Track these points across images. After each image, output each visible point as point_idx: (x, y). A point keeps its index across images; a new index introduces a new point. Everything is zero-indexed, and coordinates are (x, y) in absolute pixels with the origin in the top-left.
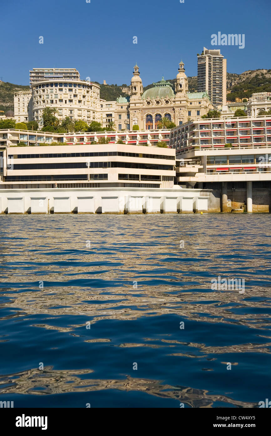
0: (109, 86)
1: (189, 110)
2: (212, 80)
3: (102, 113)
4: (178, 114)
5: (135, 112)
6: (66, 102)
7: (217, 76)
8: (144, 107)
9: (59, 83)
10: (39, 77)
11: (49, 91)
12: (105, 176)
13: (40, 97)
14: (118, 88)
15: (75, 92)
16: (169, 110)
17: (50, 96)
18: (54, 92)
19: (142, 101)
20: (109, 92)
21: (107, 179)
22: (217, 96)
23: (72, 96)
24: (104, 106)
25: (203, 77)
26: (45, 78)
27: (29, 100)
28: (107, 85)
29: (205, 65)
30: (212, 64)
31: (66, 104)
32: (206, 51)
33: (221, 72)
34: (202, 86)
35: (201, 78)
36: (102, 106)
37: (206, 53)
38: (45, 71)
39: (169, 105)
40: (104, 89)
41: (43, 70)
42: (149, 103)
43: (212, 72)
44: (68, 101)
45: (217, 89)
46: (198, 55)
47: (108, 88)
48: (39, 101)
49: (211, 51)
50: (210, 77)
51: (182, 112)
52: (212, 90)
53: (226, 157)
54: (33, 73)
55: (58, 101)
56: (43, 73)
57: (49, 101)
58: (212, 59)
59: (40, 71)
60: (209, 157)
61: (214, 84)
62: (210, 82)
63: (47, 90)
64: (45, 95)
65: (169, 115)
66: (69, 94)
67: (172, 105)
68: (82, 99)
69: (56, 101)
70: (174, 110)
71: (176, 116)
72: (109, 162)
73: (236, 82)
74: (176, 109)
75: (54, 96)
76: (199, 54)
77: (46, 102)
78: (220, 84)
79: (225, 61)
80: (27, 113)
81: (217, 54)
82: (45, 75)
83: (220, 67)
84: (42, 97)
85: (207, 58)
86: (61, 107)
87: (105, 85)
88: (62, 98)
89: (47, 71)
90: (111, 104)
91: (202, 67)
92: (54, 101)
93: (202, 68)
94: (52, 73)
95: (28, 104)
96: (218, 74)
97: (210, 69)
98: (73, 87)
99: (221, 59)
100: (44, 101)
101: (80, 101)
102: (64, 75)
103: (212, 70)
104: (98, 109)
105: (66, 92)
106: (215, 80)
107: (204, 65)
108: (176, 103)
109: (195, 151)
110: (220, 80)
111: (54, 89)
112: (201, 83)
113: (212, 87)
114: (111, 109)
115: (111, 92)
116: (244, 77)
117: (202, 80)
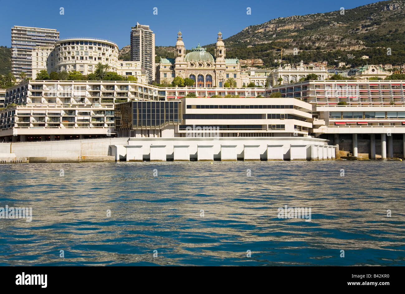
1: (228, 73)
2: (144, 49)
3: (122, 71)
4: (219, 76)
5: (180, 71)
6: (95, 59)
7: (147, 47)
8: (189, 68)
9: (81, 42)
10: (21, 34)
11: (79, 48)
12: (283, 127)
13: (69, 53)
15: (104, 51)
16: (211, 71)
17: (80, 53)
18: (85, 50)
19: (186, 63)
21: (285, 130)
22: (148, 63)
23: (101, 54)
24: (124, 65)
25: (138, 47)
27: (48, 55)
29: (139, 37)
30: (144, 37)
31: (95, 61)
32: (139, 26)
34: (136, 54)
35: (135, 47)
36: (122, 65)
37: (139, 28)
38: (27, 29)
39: (210, 67)
41: (25, 28)
42: (192, 65)
43: (144, 43)
44: (97, 59)
45: (148, 57)
48: (67, 57)
49: (143, 26)
50: (143, 47)
51: (222, 74)
52: (144, 58)
53: (341, 113)
54: (15, 30)
55: (88, 58)
56: (26, 31)
57: (79, 58)
58: (144, 33)
59: (23, 29)
60: (331, 113)
61: (146, 53)
62: (143, 51)
63: (77, 47)
64: (74, 52)
65: (210, 76)
66: (98, 53)
67: (214, 68)
68: (109, 57)
69: (86, 58)
70: (215, 72)
71: (217, 77)
72: (286, 114)
74: (217, 71)
75: (84, 53)
76: (133, 28)
77: (76, 58)
78: (150, 54)
79: (153, 35)
80: (46, 67)
81: (147, 29)
82: (27, 33)
83: (150, 40)
84: (72, 53)
85: (141, 31)
86: (91, 63)
88: (92, 55)
89: (30, 30)
90: (131, 64)
91: (136, 38)
92: (84, 58)
94: (35, 32)
95: (46, 59)
96: (149, 45)
98: (93, 45)
99: (150, 33)
100: (73, 57)
101: (107, 59)
103: (144, 41)
104: (119, 67)
105: (96, 50)
106: (146, 50)
108: (217, 66)
109: (317, 107)
110: (150, 51)
111: (85, 47)
112: (136, 51)
113: (144, 56)
114: (131, 68)
116: (127, 50)
117: (137, 49)
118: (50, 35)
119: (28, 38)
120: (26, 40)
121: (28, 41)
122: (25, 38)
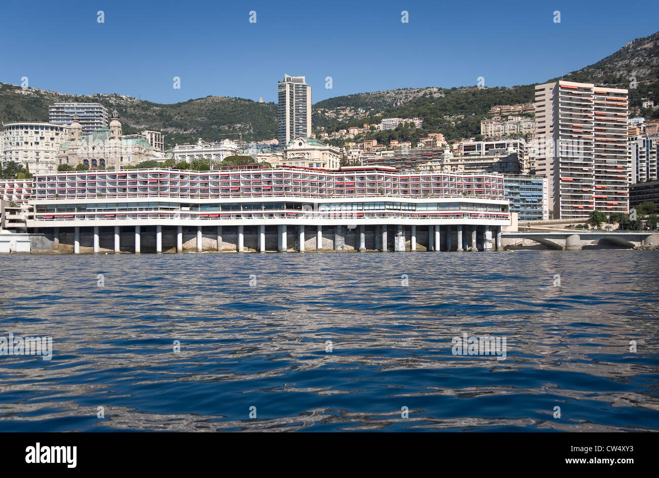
0: (266, 104)
1: (122, 156)
2: (294, 109)
4: (111, 159)
5: (73, 157)
7: (300, 105)
8: (81, 152)
9: (17, 127)
10: (59, 112)
11: (15, 133)
14: (276, 107)
15: (42, 135)
17: (16, 139)
18: (20, 135)
19: (79, 147)
20: (264, 111)
22: (300, 127)
23: (39, 139)
25: (284, 106)
26: (66, 113)
28: (262, 103)
29: (286, 94)
30: (294, 93)
31: (32, 147)
32: (287, 78)
33: (304, 100)
34: (283, 116)
35: (281, 106)
37: (288, 81)
38: (66, 106)
40: (258, 108)
41: (63, 105)
42: (85, 149)
43: (294, 101)
44: (33, 144)
45: (300, 119)
46: (279, 82)
47: (263, 107)
49: (294, 78)
50: (291, 105)
52: (294, 120)
54: (53, 108)
56: (63, 108)
57: (15, 144)
58: (294, 87)
59: (61, 106)
61: (297, 114)
62: (291, 111)
65: (104, 160)
66: (35, 137)
67: (106, 151)
68: (50, 141)
69: (22, 143)
71: (109, 161)
73: (402, 101)
75: (19, 139)
76: (281, 81)
77: (12, 144)
78: (304, 114)
79: (309, 89)
81: (301, 81)
82: (65, 110)
83: (304, 96)
85: (289, 85)
86: (27, 149)
87: (260, 103)
88: (28, 141)
89: (68, 106)
91: (282, 95)
93: (282, 97)
94: (73, 108)
96: (302, 103)
97: (292, 97)
99: (304, 87)
101: (47, 144)
102: (86, 110)
103: (294, 98)
105: (32, 135)
106: (298, 109)
107: (284, 93)
109: (29, 201)
110: (304, 109)
111: (20, 132)
112: (282, 112)
113: (294, 117)
115: (267, 111)
117: (282, 109)
118: (90, 110)
119: (67, 116)
120: (65, 118)
121: (66, 119)
122: (64, 116)
